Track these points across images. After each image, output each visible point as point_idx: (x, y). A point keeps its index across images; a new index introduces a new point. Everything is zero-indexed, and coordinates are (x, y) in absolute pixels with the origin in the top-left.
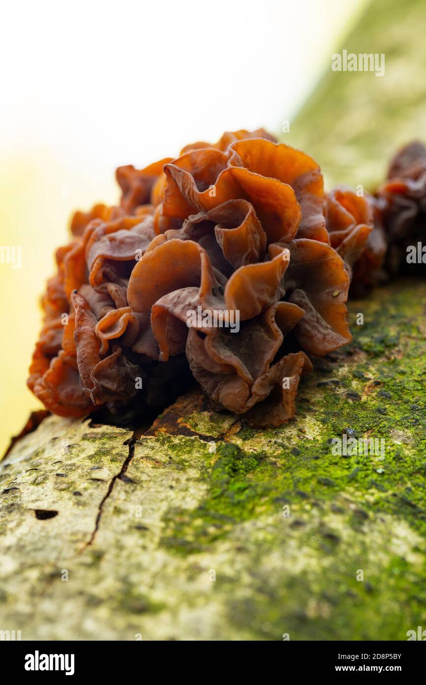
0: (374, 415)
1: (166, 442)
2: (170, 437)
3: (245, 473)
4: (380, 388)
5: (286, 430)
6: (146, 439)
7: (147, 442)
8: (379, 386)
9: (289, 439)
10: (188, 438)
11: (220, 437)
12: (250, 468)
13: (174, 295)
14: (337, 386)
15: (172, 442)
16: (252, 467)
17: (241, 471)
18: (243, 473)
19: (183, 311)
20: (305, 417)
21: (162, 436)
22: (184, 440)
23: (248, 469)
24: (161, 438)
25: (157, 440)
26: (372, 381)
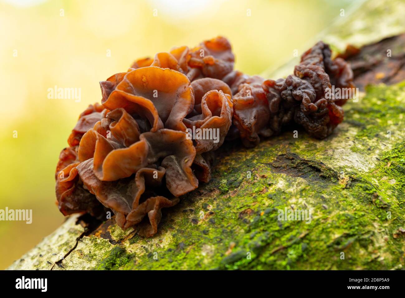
0: (200, 234)
1: (94, 241)
2: (96, 238)
3: (119, 266)
4: (213, 216)
5: (153, 240)
6: (85, 238)
7: (85, 240)
8: (213, 215)
9: (152, 245)
10: (104, 240)
11: (119, 241)
12: (123, 263)
13: (84, 163)
14: (191, 213)
15: (97, 241)
16: (124, 263)
17: (117, 265)
18: (118, 267)
19: (85, 173)
20: (167, 232)
21: (93, 237)
22: (102, 241)
23: (121, 264)
24: (92, 238)
25: (90, 240)
26: (209, 211)
